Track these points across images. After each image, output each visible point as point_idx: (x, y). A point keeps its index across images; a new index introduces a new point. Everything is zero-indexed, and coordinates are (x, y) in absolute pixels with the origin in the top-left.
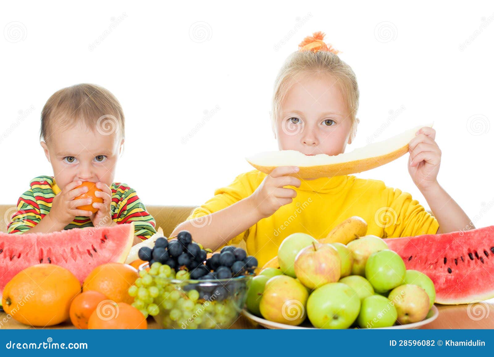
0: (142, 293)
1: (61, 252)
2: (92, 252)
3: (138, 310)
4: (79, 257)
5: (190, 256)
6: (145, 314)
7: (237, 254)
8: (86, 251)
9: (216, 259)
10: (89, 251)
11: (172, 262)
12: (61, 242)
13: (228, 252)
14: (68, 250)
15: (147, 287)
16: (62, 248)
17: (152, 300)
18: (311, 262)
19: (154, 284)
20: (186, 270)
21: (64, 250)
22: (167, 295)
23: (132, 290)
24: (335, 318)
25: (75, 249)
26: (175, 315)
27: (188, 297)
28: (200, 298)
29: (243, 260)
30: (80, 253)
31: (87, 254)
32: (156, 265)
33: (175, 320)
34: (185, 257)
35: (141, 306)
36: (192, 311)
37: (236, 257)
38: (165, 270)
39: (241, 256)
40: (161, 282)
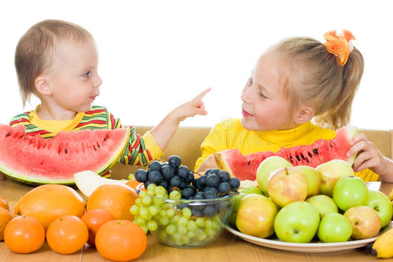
0: (143, 212)
1: (75, 146)
2: (97, 147)
3: (139, 226)
4: (86, 150)
5: (181, 177)
6: (145, 230)
7: (222, 176)
8: (92, 146)
9: (203, 180)
10: (94, 146)
11: (164, 183)
12: (76, 138)
13: (214, 174)
14: (80, 145)
15: (147, 206)
16: (76, 143)
17: (150, 217)
18: (281, 184)
19: (152, 204)
20: (178, 191)
21: (77, 144)
22: (163, 213)
23: (133, 209)
24: (296, 232)
25: (85, 144)
26: (170, 230)
27: (182, 214)
28: (192, 215)
29: (227, 181)
30: (88, 147)
31: (93, 149)
32: (151, 186)
33: (171, 234)
34: (177, 179)
35: (141, 223)
36: (186, 226)
37: (221, 178)
38: (160, 191)
39: (226, 177)
40: (158, 202)
